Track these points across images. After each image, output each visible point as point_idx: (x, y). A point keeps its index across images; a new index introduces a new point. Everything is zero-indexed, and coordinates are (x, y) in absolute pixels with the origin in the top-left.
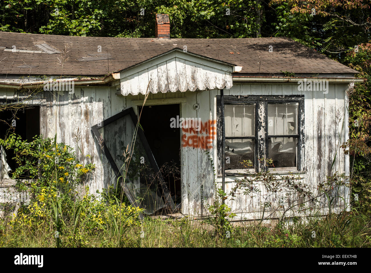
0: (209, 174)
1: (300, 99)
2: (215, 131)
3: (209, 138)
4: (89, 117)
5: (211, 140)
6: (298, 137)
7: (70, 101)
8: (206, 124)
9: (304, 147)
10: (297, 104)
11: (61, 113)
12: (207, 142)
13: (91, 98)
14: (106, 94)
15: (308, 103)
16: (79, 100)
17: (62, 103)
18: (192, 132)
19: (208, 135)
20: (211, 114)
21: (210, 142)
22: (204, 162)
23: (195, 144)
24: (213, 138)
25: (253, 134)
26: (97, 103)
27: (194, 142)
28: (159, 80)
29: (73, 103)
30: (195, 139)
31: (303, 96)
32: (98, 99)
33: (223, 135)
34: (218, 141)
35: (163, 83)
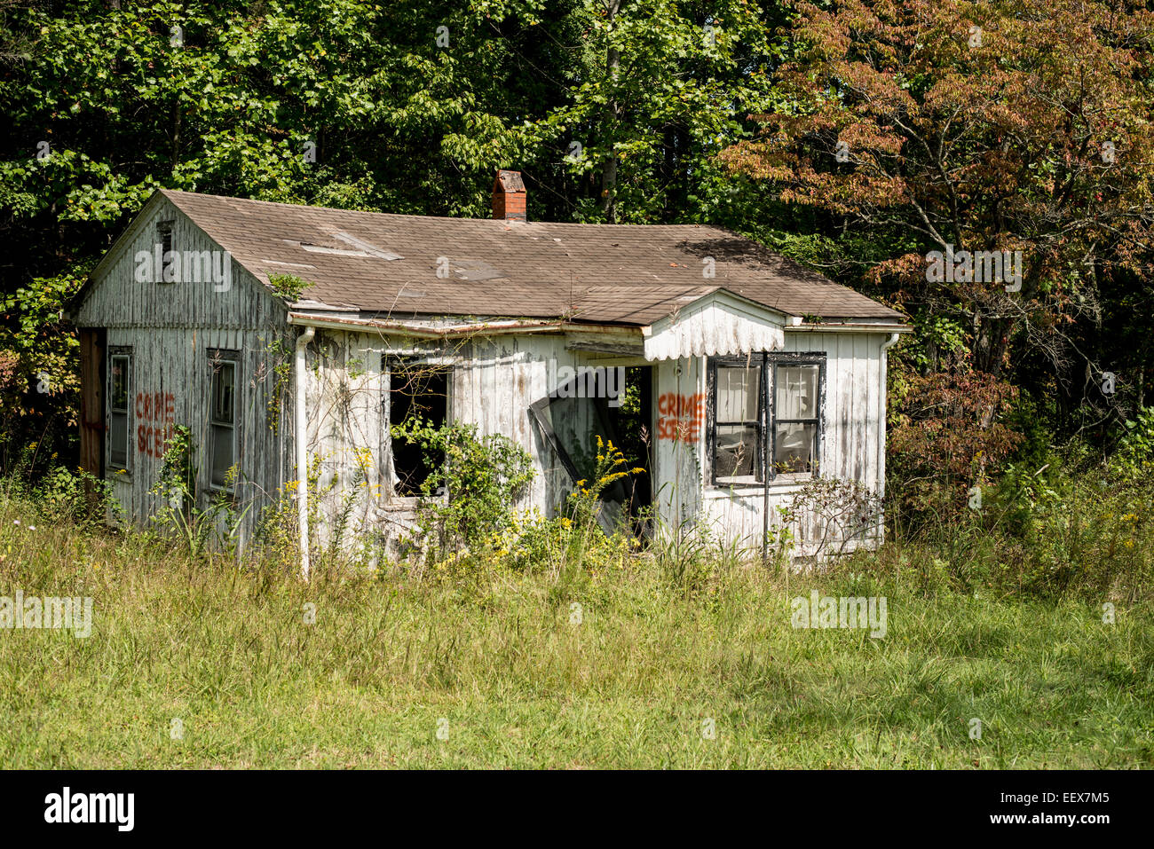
0: (693, 486)
1: (819, 359)
2: (703, 412)
3: (695, 423)
4: (525, 387)
5: (697, 428)
6: (816, 422)
7: (498, 359)
8: (691, 400)
9: (824, 439)
10: (817, 367)
11: (484, 381)
12: (692, 432)
13: (529, 355)
14: (550, 348)
15: (831, 364)
16: (510, 359)
17: (485, 363)
18: (672, 414)
19: (693, 418)
20: (698, 383)
21: (695, 431)
22: (686, 464)
23: (675, 434)
24: (700, 423)
25: (750, 415)
26: (537, 363)
27: (673, 430)
29: (502, 364)
30: (675, 426)
31: (825, 354)
32: (538, 357)
33: (715, 419)
34: (708, 430)
35: (698, 341)
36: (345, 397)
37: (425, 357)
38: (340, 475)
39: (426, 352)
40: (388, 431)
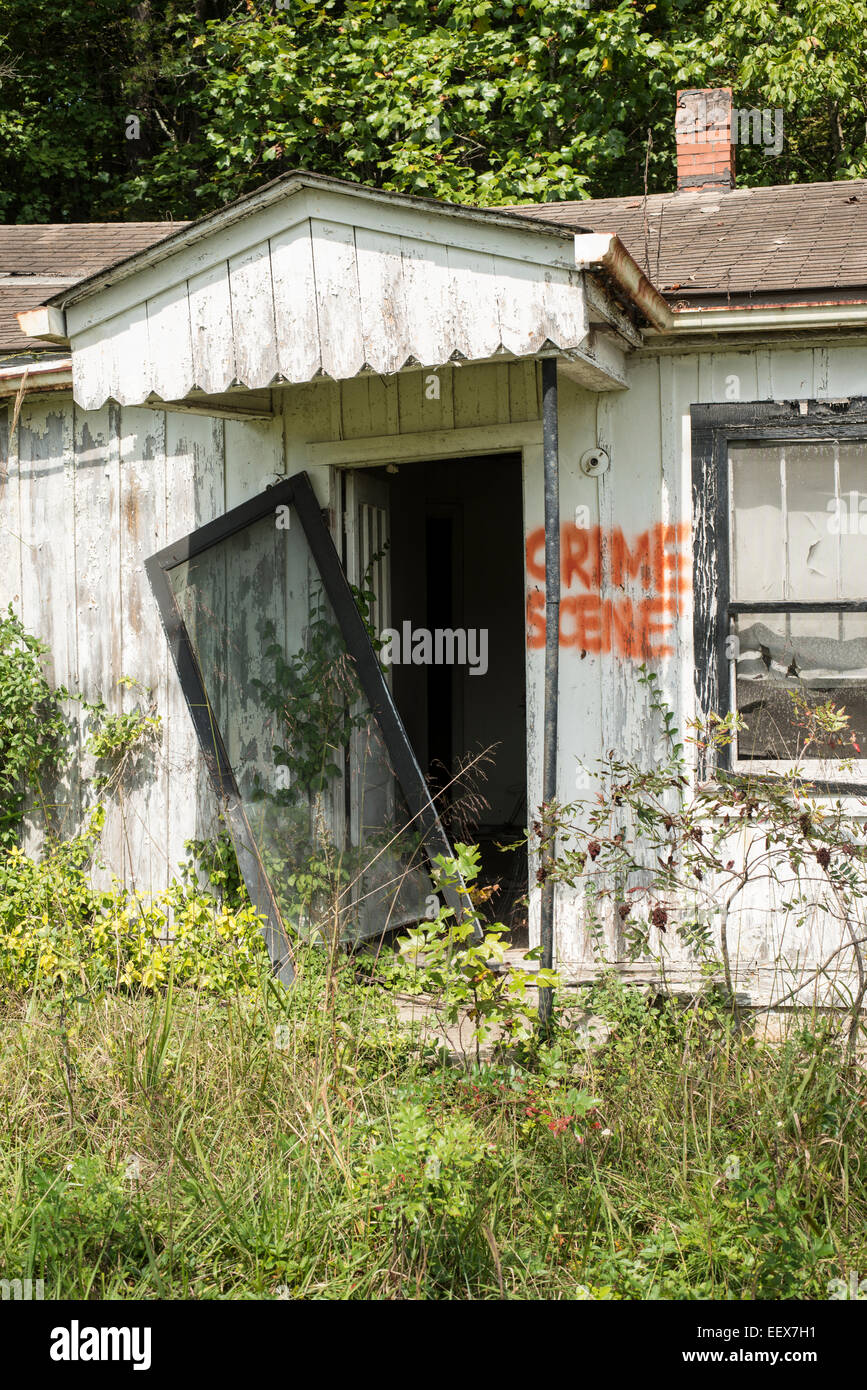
2: (687, 573)
3: (658, 606)
4: (141, 517)
5: (666, 617)
7: (69, 455)
8: (644, 542)
11: (38, 506)
12: (648, 628)
13: (150, 440)
16: (102, 452)
17: (40, 464)
18: (576, 580)
19: (653, 593)
20: (665, 492)
21: (660, 628)
22: (631, 719)
23: (590, 635)
24: (675, 606)
26: (172, 460)
27: (584, 624)
28: (236, 328)
29: (83, 465)
30: (589, 614)
32: (172, 445)
33: (723, 593)
34: (700, 624)
35: (255, 342)
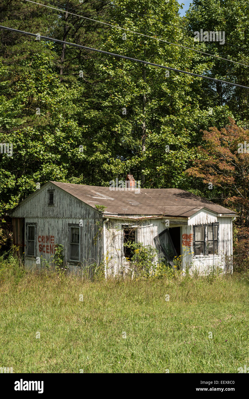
0: (190, 257)
1: (217, 224)
2: (192, 238)
3: (190, 241)
4: (153, 233)
6: (217, 241)
7: (147, 226)
8: (189, 235)
9: (219, 245)
10: (217, 226)
11: (144, 231)
14: (158, 223)
15: (220, 226)
16: (150, 226)
17: (144, 227)
18: (185, 239)
20: (191, 231)
22: (188, 252)
23: (186, 244)
25: (202, 239)
28: (198, 219)
31: (219, 223)
32: (156, 225)
33: (195, 240)
34: (193, 243)
35: (199, 221)
36: (114, 236)
37: (131, 225)
38: (113, 256)
39: (131, 224)
40: (123, 245)
